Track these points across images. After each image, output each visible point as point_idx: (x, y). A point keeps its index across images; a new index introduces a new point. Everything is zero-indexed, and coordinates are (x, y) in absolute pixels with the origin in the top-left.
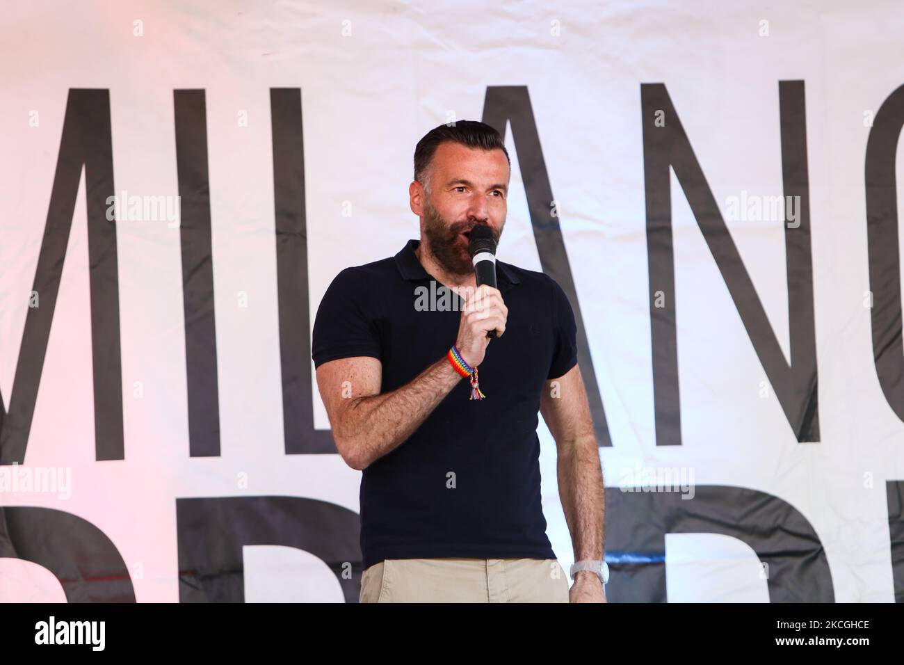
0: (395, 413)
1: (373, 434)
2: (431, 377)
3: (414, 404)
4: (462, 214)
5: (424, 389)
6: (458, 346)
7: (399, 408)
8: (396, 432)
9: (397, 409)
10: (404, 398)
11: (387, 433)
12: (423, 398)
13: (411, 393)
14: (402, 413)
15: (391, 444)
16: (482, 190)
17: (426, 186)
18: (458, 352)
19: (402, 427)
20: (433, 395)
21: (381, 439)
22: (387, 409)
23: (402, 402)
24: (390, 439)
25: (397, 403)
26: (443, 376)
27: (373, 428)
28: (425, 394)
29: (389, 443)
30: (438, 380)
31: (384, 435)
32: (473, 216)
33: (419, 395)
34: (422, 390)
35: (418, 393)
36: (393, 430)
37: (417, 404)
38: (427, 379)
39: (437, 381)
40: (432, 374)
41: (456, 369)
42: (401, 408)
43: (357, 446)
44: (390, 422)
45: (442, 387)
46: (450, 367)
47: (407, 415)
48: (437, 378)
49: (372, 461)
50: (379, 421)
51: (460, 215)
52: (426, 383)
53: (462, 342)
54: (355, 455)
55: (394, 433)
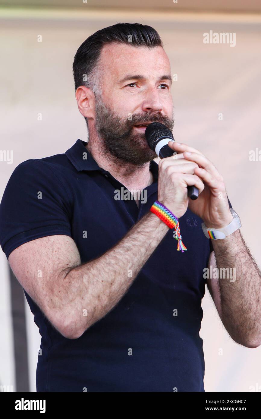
0: (108, 273)
1: (88, 297)
2: (139, 232)
3: (125, 261)
4: (137, 108)
5: (134, 245)
6: (160, 199)
7: (111, 268)
8: (110, 293)
9: (109, 269)
10: (115, 258)
11: (101, 295)
12: (134, 254)
13: (122, 252)
14: (115, 272)
15: (106, 306)
16: (152, 83)
17: (94, 88)
18: (162, 205)
19: (115, 287)
20: (143, 250)
21: (96, 302)
22: (100, 271)
23: (113, 261)
24: (105, 300)
25: (109, 264)
26: (151, 229)
27: (87, 292)
28: (135, 249)
29: (103, 305)
30: (147, 234)
31: (99, 297)
32: (148, 109)
33: (129, 252)
34: (132, 247)
35: (128, 250)
36: (108, 291)
37: (128, 262)
38: (135, 235)
39: (145, 236)
40: (139, 230)
41: (163, 220)
42: (113, 267)
43: (73, 312)
44: (104, 283)
45: (151, 241)
46: (157, 219)
47: (120, 274)
48: (145, 232)
49: (88, 327)
50: (93, 284)
51: (135, 109)
52: (135, 239)
53: (164, 195)
54: (72, 322)
55: (108, 294)
